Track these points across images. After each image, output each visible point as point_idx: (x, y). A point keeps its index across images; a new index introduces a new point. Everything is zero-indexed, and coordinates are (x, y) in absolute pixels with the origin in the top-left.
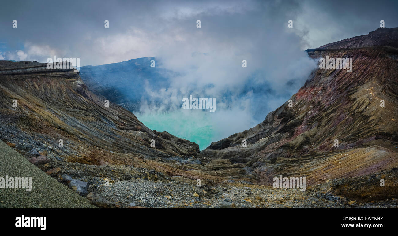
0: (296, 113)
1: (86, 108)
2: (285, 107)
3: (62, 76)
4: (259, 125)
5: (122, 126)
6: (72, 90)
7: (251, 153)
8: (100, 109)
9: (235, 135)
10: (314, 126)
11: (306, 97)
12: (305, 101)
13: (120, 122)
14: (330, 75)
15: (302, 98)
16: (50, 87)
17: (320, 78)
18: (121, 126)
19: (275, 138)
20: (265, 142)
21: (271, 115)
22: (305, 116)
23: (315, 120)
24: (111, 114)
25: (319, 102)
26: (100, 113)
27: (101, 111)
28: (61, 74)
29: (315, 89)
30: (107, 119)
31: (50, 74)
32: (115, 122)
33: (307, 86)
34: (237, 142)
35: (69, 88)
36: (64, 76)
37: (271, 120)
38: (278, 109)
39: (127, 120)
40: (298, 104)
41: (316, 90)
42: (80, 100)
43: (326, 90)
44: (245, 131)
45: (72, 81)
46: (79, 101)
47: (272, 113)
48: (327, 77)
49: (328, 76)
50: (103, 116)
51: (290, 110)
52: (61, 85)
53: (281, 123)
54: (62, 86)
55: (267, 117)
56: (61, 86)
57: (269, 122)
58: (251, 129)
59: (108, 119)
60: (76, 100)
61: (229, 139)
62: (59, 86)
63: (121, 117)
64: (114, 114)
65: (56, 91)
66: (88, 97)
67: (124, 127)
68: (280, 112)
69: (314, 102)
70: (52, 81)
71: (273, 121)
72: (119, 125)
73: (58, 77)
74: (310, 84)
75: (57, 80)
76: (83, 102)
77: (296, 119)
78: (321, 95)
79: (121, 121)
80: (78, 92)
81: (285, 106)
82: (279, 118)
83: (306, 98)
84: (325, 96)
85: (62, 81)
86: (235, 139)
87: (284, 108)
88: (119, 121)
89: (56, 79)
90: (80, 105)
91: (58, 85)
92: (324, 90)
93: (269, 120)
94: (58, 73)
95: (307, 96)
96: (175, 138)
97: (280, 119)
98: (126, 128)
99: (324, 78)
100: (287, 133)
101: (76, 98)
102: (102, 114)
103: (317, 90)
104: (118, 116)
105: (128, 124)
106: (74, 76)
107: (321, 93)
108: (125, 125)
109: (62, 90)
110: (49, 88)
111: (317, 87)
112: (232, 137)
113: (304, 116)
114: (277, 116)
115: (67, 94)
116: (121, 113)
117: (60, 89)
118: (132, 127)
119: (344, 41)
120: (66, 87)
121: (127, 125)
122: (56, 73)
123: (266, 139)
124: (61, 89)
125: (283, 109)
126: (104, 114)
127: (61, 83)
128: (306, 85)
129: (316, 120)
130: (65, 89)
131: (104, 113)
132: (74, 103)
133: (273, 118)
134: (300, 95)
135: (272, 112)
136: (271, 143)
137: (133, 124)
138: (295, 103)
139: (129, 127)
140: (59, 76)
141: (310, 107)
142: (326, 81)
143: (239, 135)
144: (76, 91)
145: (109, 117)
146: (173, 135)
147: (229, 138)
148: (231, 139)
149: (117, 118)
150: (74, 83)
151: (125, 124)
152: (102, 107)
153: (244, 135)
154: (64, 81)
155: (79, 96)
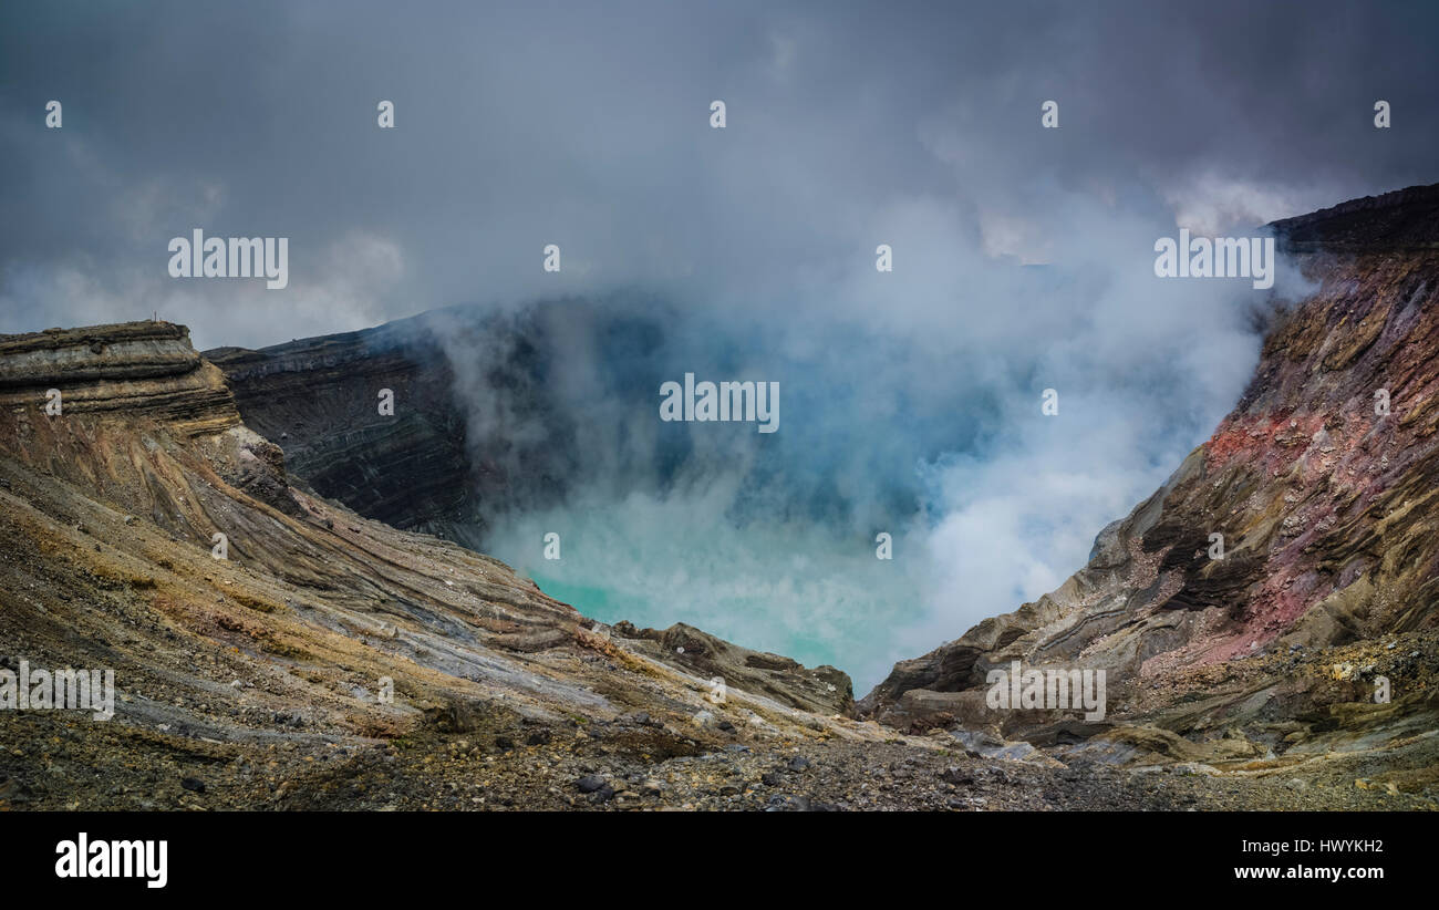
0: (1223, 525)
1: (319, 573)
2: (1166, 501)
3: (154, 405)
4: (1074, 577)
5: (508, 637)
6: (221, 483)
7: (1117, 699)
8: (383, 569)
9: (987, 626)
10: (1345, 573)
11: (1255, 457)
12: (1251, 474)
13: (494, 617)
14: (1352, 361)
15: (1234, 462)
16: (96, 473)
17: (1308, 375)
18: (504, 632)
19: (1167, 631)
20: (1133, 648)
21: (1115, 537)
22: (1274, 540)
23: (1347, 549)
24: (437, 584)
25: (1325, 479)
26: (387, 587)
27: (391, 577)
28: (143, 395)
29: (1294, 424)
30: (430, 612)
31: (86, 394)
32: (470, 620)
33: (1251, 411)
34: (1007, 653)
35: (202, 473)
36: (162, 403)
37: (1121, 556)
38: (1140, 512)
39: (519, 602)
40: (1225, 488)
41: (1296, 429)
42: (278, 536)
43: (1344, 428)
44: (1022, 607)
45: (209, 432)
46: (272, 540)
47: (1119, 526)
48: (1339, 370)
49: (1345, 367)
50: (406, 603)
51: (1194, 514)
52: (155, 456)
53: (1162, 570)
54: (161, 460)
55: (1098, 546)
56: (154, 459)
57: (1116, 566)
58: (1045, 597)
59: (436, 609)
60: (257, 536)
61: (966, 643)
62: (147, 463)
63: (484, 591)
64: (449, 583)
65: (135, 494)
66: (306, 514)
67: (516, 636)
68: (1150, 521)
69: (1297, 476)
70: (99, 435)
71: (1129, 560)
72: (490, 630)
73: (132, 409)
74: (1264, 399)
75: (129, 427)
76: (296, 542)
77: (1239, 552)
78: (1326, 449)
79: (497, 609)
80: (254, 492)
81: (1164, 496)
82: (1150, 545)
83: (1256, 465)
84: (1348, 456)
85: (156, 435)
86: (992, 639)
87: (1161, 504)
88: (486, 613)
89: (122, 424)
90: (287, 562)
91: (138, 461)
92: (1335, 426)
93: (1110, 557)
94: (128, 388)
95: (1255, 452)
96: (730, 651)
97: (1155, 550)
98: (531, 639)
99: (1326, 377)
100: (1210, 609)
101: (253, 526)
102: (400, 594)
103: (1303, 428)
104: (469, 587)
105: (533, 619)
106: (215, 403)
107: (1325, 442)
108: (518, 627)
109: (169, 486)
110: (93, 477)
111: (1300, 414)
112: (977, 635)
113: (1267, 539)
114: (1141, 542)
115: (197, 509)
116: (472, 572)
117: (155, 482)
118: (554, 635)
119: (1348, 209)
120: (183, 469)
121: (530, 629)
122: (114, 388)
123: (1131, 637)
124: (161, 479)
125: (1159, 510)
126: (411, 591)
127: (153, 444)
128: (1244, 406)
129: (1350, 550)
130: (178, 477)
131: (405, 583)
132: (250, 554)
133: (1126, 548)
134: (1225, 448)
135: (1113, 524)
136: (1152, 653)
137: (551, 619)
138: (1211, 485)
139: (544, 635)
140: (135, 405)
141: (1283, 501)
142: (1337, 391)
143: (1005, 623)
144: (241, 485)
145: (439, 603)
146: (721, 638)
147: (965, 637)
148: (976, 644)
149: (474, 600)
150: (217, 439)
151: (520, 622)
152: (384, 556)
153: (1024, 624)
154: (164, 435)
155: (265, 512)
